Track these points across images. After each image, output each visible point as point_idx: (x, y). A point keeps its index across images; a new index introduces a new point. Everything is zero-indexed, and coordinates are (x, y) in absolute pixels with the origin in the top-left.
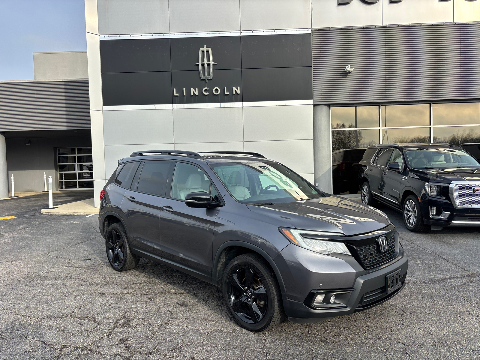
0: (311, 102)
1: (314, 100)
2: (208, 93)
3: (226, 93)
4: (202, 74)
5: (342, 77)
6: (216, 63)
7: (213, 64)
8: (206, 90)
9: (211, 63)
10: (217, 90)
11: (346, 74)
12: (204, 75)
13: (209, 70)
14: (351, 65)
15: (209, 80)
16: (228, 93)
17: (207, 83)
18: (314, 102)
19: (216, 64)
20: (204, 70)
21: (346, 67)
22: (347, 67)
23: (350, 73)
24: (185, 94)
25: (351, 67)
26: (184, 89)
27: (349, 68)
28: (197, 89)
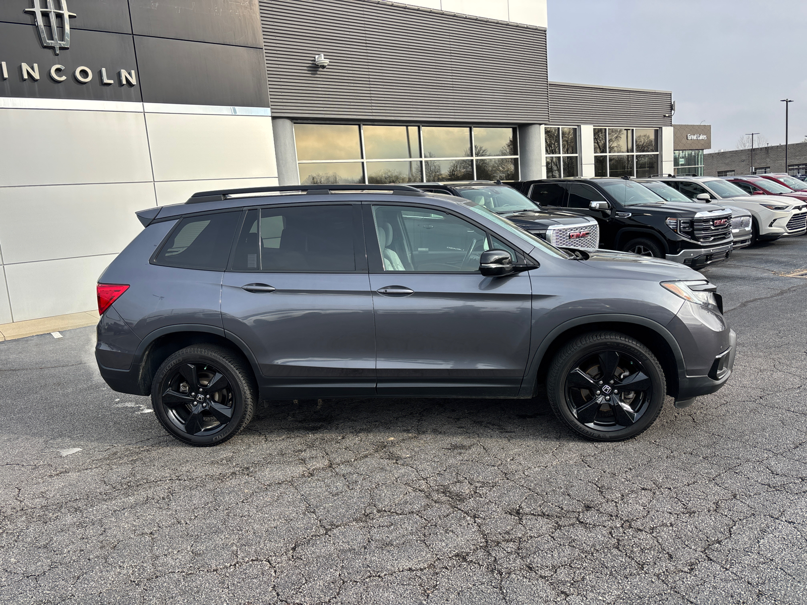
0: (267, 111)
1: (272, 109)
2: (64, 78)
3: (106, 81)
4: (44, 35)
5: (311, 74)
6: (75, 15)
7: (70, 17)
8: (58, 70)
9: (66, 13)
10: (84, 73)
11: (315, 68)
12: (52, 38)
13: (61, 27)
14: (324, 55)
15: (61, 48)
16: (111, 82)
17: (57, 55)
18: (272, 112)
19: (74, 17)
20: (48, 25)
21: (315, 58)
22: (317, 56)
23: (323, 67)
24: (6, 75)
25: (325, 58)
26: (4, 64)
27: (321, 59)
28: (36, 66)
